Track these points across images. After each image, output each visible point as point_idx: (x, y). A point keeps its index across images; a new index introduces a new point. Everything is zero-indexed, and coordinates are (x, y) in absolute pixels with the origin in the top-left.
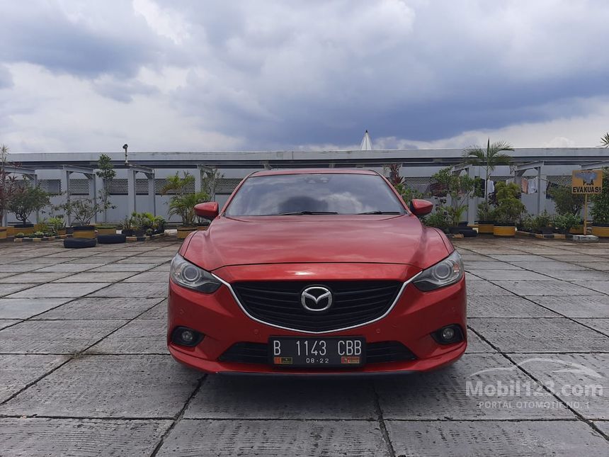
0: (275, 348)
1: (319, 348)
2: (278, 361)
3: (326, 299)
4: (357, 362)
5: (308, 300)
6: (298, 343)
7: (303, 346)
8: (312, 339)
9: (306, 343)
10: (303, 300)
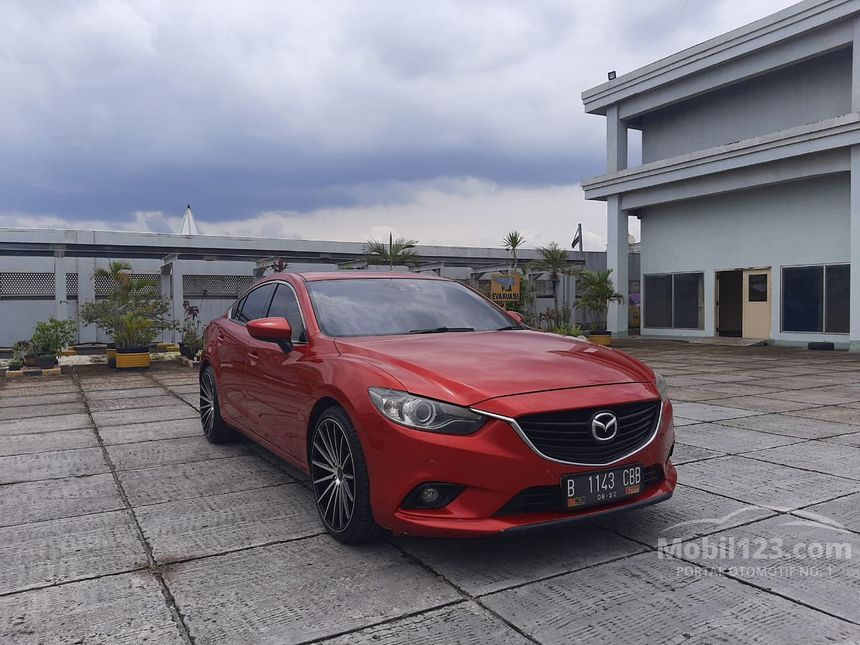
0: (569, 488)
1: (608, 482)
2: (572, 503)
3: (613, 426)
4: (637, 491)
5: (599, 429)
6: (590, 479)
7: (595, 481)
8: (602, 471)
9: (598, 477)
10: (594, 430)
